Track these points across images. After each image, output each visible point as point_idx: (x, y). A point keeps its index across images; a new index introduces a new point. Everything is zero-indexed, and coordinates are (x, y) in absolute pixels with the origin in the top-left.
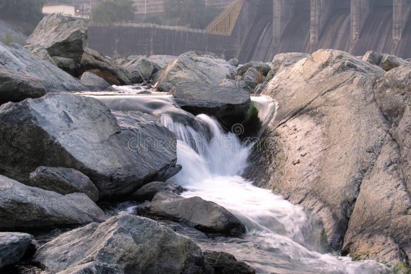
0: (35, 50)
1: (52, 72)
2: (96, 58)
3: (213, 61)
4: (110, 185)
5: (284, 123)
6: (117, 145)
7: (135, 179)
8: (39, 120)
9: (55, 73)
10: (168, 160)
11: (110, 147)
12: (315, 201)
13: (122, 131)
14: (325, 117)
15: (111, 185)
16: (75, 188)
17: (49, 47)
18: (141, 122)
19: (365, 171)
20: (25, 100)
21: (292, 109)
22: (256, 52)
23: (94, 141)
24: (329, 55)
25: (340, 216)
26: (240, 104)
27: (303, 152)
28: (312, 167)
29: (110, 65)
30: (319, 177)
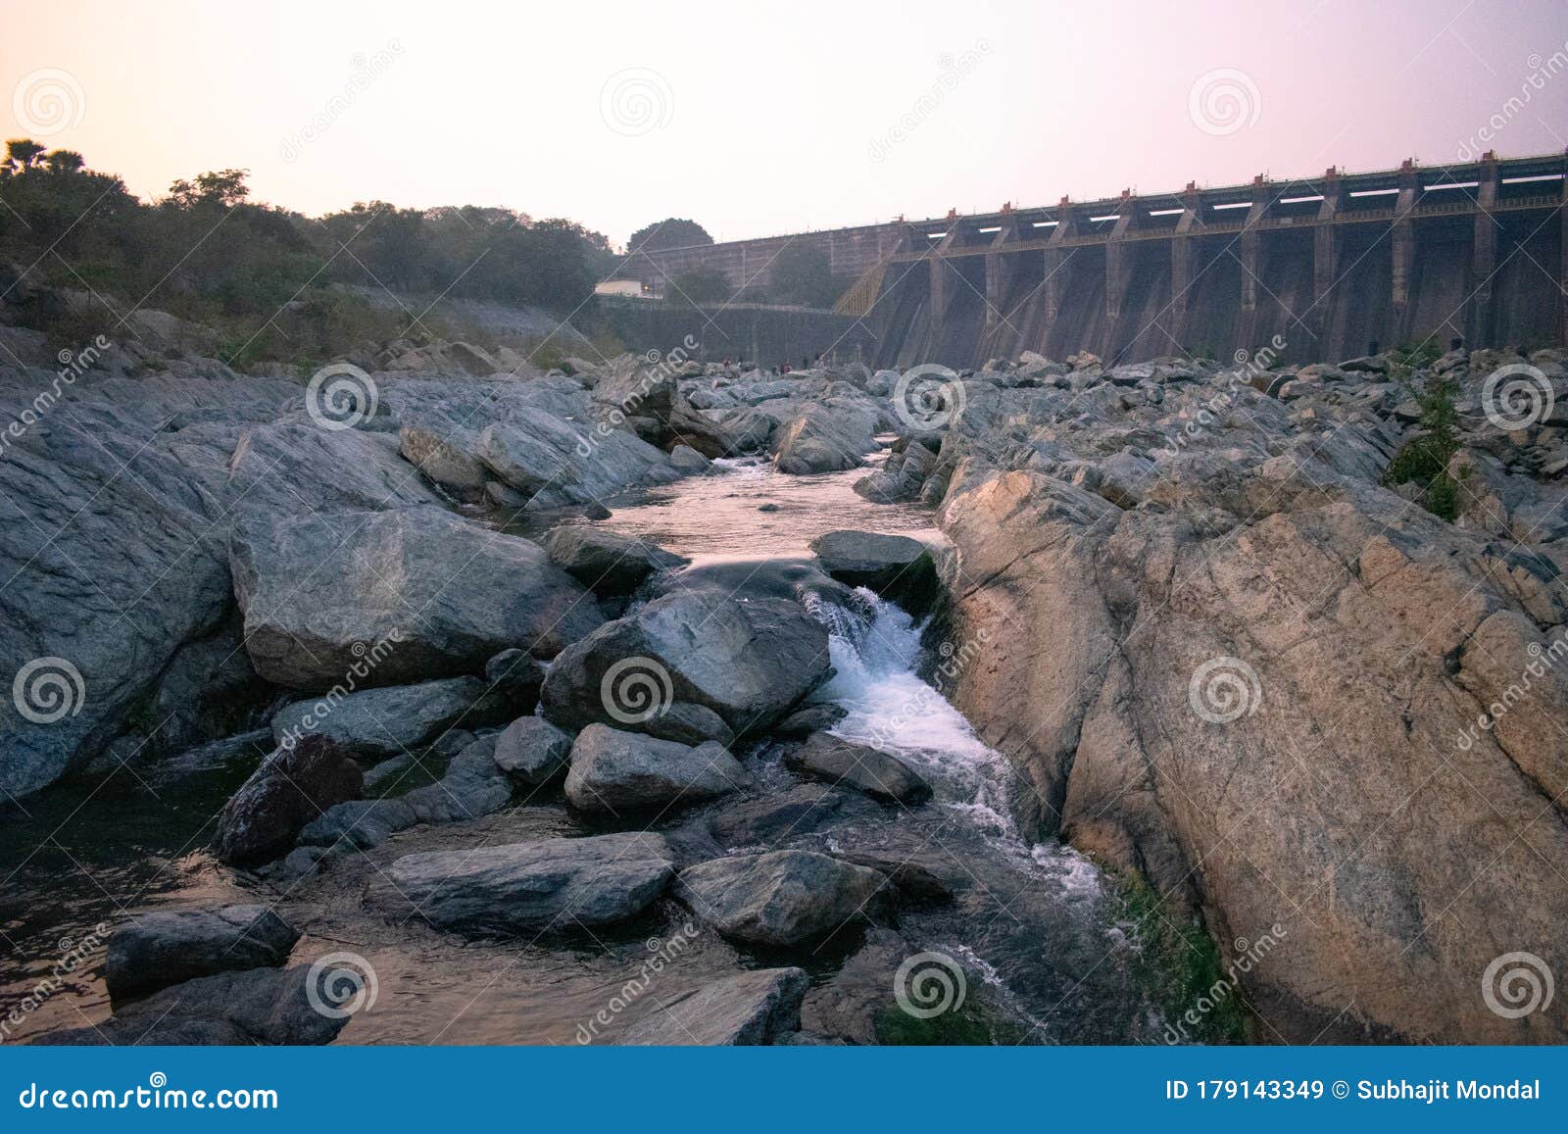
2: (690, 418)
5: (972, 593)
6: (753, 658)
10: (820, 668)
11: (744, 664)
12: (1021, 742)
13: (759, 635)
14: (1029, 598)
16: (706, 734)
19: (1087, 704)
21: (983, 571)
22: (907, 340)
23: (723, 660)
24: (1031, 483)
25: (1056, 775)
26: (910, 562)
27: (1001, 654)
28: (1015, 683)
29: (708, 427)
30: (1023, 704)
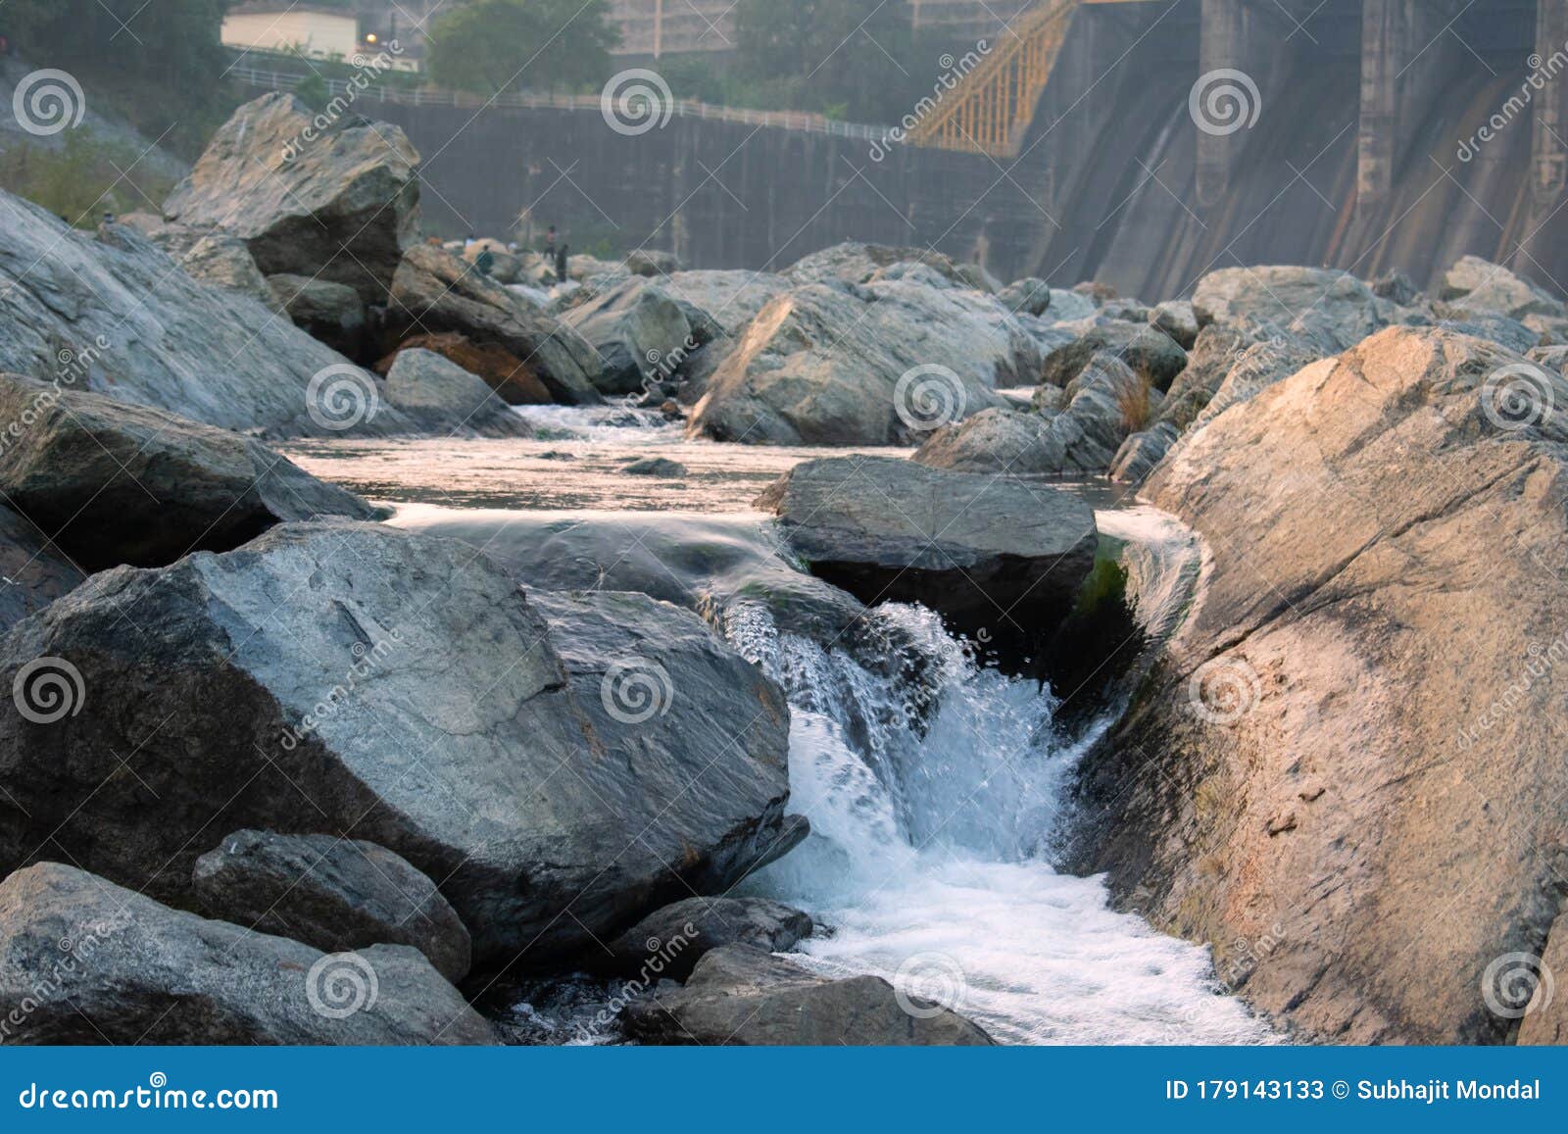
0: (199, 249)
1: (270, 349)
2: (455, 288)
3: (943, 297)
4: (518, 909)
5: (1234, 643)
6: (547, 738)
7: (619, 884)
8: (239, 644)
9: (282, 354)
10: (755, 802)
11: (518, 750)
12: (1353, 1004)
13: (571, 680)
14: (1405, 634)
15: (522, 907)
16: (379, 923)
17: (259, 233)
18: (649, 641)
20: (184, 561)
21: (1272, 586)
22: (1122, 229)
23: (455, 724)
24: (1430, 356)
26: (1054, 557)
27: (1309, 783)
28: (1348, 851)
29: (510, 317)
30: (1372, 901)
